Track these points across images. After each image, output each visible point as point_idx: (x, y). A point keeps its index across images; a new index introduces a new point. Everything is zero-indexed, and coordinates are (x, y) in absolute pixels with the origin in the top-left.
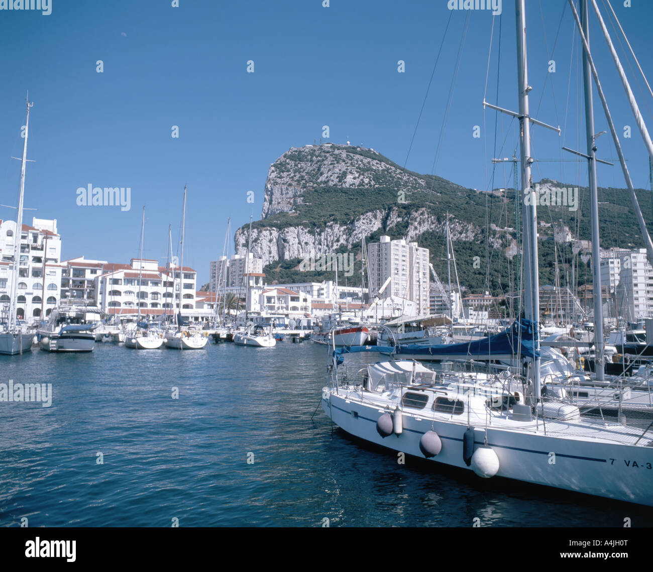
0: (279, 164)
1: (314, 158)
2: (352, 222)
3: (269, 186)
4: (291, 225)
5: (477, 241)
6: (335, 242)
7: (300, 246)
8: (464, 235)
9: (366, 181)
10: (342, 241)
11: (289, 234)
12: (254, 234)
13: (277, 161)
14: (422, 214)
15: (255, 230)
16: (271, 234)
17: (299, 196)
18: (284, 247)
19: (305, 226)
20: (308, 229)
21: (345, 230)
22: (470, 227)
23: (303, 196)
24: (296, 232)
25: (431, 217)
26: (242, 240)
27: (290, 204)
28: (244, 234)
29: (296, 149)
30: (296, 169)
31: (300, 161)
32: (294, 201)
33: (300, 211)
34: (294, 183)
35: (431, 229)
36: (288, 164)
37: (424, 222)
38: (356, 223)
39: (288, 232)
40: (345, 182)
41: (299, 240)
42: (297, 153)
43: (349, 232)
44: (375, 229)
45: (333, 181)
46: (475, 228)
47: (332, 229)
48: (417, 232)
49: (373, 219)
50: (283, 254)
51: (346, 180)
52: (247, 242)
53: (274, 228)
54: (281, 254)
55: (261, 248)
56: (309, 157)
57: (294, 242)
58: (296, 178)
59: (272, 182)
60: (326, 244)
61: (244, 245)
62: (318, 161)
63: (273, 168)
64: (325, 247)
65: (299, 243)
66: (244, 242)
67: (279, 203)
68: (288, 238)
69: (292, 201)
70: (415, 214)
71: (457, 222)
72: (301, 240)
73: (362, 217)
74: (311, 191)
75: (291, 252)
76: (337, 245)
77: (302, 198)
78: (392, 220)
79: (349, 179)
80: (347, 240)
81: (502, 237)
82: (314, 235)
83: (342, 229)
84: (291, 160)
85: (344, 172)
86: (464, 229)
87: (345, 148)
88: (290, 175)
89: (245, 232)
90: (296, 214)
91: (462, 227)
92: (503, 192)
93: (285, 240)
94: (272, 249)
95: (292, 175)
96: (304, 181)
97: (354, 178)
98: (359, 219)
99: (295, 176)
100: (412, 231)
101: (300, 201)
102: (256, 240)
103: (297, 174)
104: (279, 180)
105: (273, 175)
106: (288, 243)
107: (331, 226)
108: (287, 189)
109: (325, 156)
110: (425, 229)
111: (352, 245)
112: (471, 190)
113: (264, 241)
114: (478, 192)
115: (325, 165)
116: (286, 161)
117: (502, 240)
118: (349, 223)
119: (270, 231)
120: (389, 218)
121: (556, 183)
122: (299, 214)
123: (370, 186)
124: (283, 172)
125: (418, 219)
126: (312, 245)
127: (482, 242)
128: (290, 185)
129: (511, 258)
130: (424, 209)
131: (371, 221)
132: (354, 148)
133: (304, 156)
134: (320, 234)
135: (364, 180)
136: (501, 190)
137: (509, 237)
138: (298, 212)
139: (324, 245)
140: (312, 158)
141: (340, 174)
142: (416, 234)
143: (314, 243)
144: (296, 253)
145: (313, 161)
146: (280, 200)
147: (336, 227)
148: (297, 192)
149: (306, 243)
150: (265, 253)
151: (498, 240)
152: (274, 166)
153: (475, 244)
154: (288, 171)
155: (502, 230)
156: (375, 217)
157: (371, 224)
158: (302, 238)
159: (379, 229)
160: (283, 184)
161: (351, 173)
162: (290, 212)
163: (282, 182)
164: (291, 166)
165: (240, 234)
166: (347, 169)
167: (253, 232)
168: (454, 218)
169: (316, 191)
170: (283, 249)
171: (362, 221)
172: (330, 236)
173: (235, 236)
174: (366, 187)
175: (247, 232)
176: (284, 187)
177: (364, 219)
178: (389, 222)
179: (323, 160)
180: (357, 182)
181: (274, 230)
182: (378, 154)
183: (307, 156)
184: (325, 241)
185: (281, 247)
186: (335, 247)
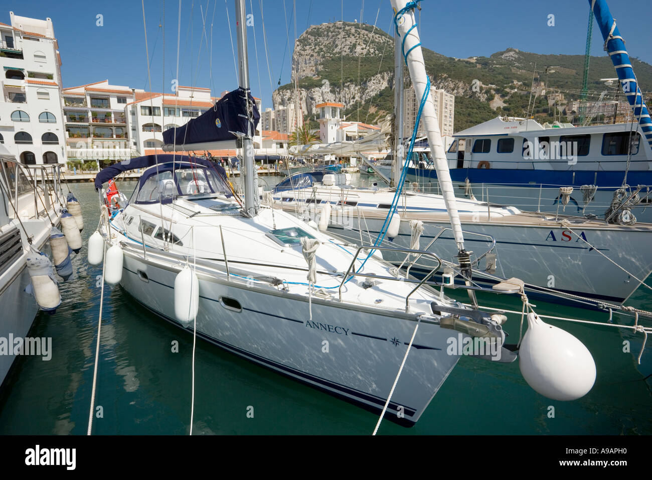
0: (302, 39)
1: (330, 34)
2: (365, 83)
3: (295, 57)
4: (316, 86)
5: (466, 96)
6: (352, 99)
8: (455, 91)
9: (372, 51)
10: (357, 98)
11: (316, 93)
12: (288, 94)
13: (301, 37)
15: (289, 91)
16: (301, 94)
17: (320, 65)
18: (312, 104)
20: (330, 89)
21: (359, 89)
22: (461, 84)
23: (323, 64)
24: (321, 92)
26: (278, 99)
27: (313, 71)
28: (280, 95)
29: (315, 27)
30: (316, 43)
31: (319, 36)
32: (316, 68)
33: (321, 75)
34: (315, 55)
36: (310, 39)
38: (368, 83)
39: (314, 92)
40: (355, 52)
41: (323, 98)
42: (316, 30)
43: (363, 90)
44: (383, 88)
45: (345, 51)
46: (465, 85)
47: (349, 89)
49: (382, 80)
50: (311, 110)
51: (356, 50)
52: (283, 100)
53: (303, 89)
54: (309, 109)
56: (326, 33)
57: (319, 100)
58: (316, 51)
59: (298, 54)
60: (344, 101)
61: (280, 104)
62: (333, 36)
63: (298, 43)
64: (344, 103)
65: (324, 101)
66: (281, 101)
67: (304, 71)
68: (314, 96)
69: (314, 68)
71: (451, 81)
72: (325, 99)
73: (373, 78)
74: (329, 60)
76: (353, 101)
77: (322, 66)
79: (358, 49)
80: (361, 97)
81: (487, 92)
82: (335, 94)
83: (357, 88)
84: (312, 35)
85: (354, 44)
86: (456, 86)
87: (354, 25)
88: (311, 48)
89: (281, 93)
90: (318, 78)
91: (454, 84)
92: (476, 59)
93: (312, 99)
94: (302, 106)
95: (313, 48)
96: (323, 53)
97: (362, 49)
98: (371, 80)
99: (315, 48)
101: (320, 68)
102: (289, 99)
103: (317, 47)
104: (302, 52)
105: (298, 48)
106: (315, 100)
107: (349, 86)
108: (310, 59)
109: (338, 32)
111: (365, 101)
112: (451, 59)
113: (296, 99)
114: (456, 60)
117: (487, 95)
118: (363, 84)
119: (300, 91)
121: (518, 51)
122: (321, 78)
123: (375, 55)
127: (471, 97)
128: (312, 56)
129: (495, 110)
131: (380, 81)
132: (361, 25)
134: (339, 93)
135: (370, 50)
136: (475, 58)
137: (493, 92)
138: (320, 76)
140: (328, 34)
141: (351, 45)
143: (335, 101)
145: (329, 36)
146: (304, 69)
147: (352, 87)
148: (317, 62)
149: (329, 101)
151: (484, 95)
152: (299, 41)
153: (464, 98)
154: (310, 45)
155: (486, 86)
156: (383, 78)
157: (379, 83)
158: (325, 97)
159: (386, 87)
160: (307, 55)
161: (359, 44)
162: (314, 77)
163: (306, 54)
165: (276, 95)
166: (356, 42)
167: (287, 92)
168: (448, 77)
169: (332, 60)
170: (310, 105)
171: (372, 81)
172: (348, 94)
174: (372, 55)
175: (283, 93)
176: (307, 58)
177: (374, 80)
179: (337, 35)
180: (365, 52)
181: (303, 90)
182: (379, 30)
183: (324, 32)
184: (344, 99)
185: (309, 104)
186: (352, 103)
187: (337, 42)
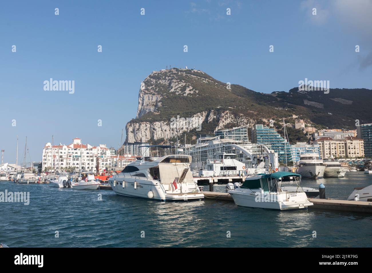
0: (147, 82)
1: (167, 78)
3: (141, 95)
4: (157, 121)
6: (181, 129)
7: (162, 132)
8: (248, 125)
9: (197, 92)
10: (185, 129)
12: (137, 126)
13: (145, 80)
14: (226, 114)
15: (138, 124)
16: (146, 126)
17: (160, 101)
18: (153, 133)
19: (165, 121)
20: (166, 123)
22: (252, 120)
24: (160, 124)
25: (231, 115)
26: (131, 129)
27: (154, 106)
29: (156, 72)
30: (156, 84)
31: (159, 80)
32: (156, 104)
33: (160, 111)
34: (156, 94)
35: (231, 121)
36: (152, 81)
37: (227, 118)
39: (155, 125)
40: (185, 93)
41: (162, 129)
42: (156, 75)
45: (178, 92)
46: (254, 121)
48: (224, 124)
49: (201, 117)
51: (185, 91)
52: (134, 130)
53: (148, 123)
54: (152, 136)
55: (141, 134)
56: (164, 77)
57: (159, 130)
58: (157, 90)
59: (143, 92)
60: (176, 131)
61: (132, 132)
62: (169, 79)
64: (176, 132)
65: (162, 130)
67: (147, 105)
68: (156, 128)
70: (223, 114)
71: (245, 118)
72: (163, 129)
73: (195, 115)
74: (166, 98)
75: (157, 135)
76: (182, 131)
77: (161, 103)
78: (211, 117)
79: (187, 91)
80: (187, 128)
82: (170, 126)
84: (154, 79)
85: (184, 86)
87: (185, 71)
88: (153, 88)
89: (132, 125)
90: (158, 113)
91: (247, 121)
92: (277, 94)
93: (154, 129)
94: (147, 134)
95: (155, 88)
96: (161, 92)
97: (190, 90)
98: (193, 117)
100: (221, 124)
102: (138, 129)
103: (157, 87)
104: (147, 92)
108: (152, 97)
109: (173, 76)
110: (228, 122)
111: (190, 131)
112: (259, 93)
113: (143, 130)
115: (173, 82)
116: (150, 80)
119: (146, 124)
120: (209, 116)
122: (160, 113)
123: (199, 95)
124: (149, 86)
125: (224, 117)
126: (168, 131)
128: (154, 94)
130: (228, 111)
132: (190, 71)
133: (161, 76)
137: (272, 126)
139: (175, 131)
140: (165, 78)
141: (182, 88)
142: (223, 125)
143: (169, 130)
144: (160, 136)
145: (166, 80)
146: (148, 103)
148: (158, 99)
149: (165, 130)
150: (143, 136)
152: (144, 83)
154: (152, 86)
155: (268, 121)
156: (202, 115)
158: (163, 128)
159: (204, 121)
160: (150, 94)
161: (189, 87)
162: (155, 112)
163: (149, 92)
164: (154, 82)
165: (129, 126)
166: (186, 85)
168: (243, 116)
169: (168, 98)
173: (126, 127)
174: (197, 96)
176: (150, 96)
177: (196, 117)
178: (209, 118)
179: (172, 79)
180: (192, 92)
181: (147, 123)
182: (204, 73)
183: (163, 76)
184: (176, 129)
185: (152, 133)
186: (181, 132)
187: (172, 85)
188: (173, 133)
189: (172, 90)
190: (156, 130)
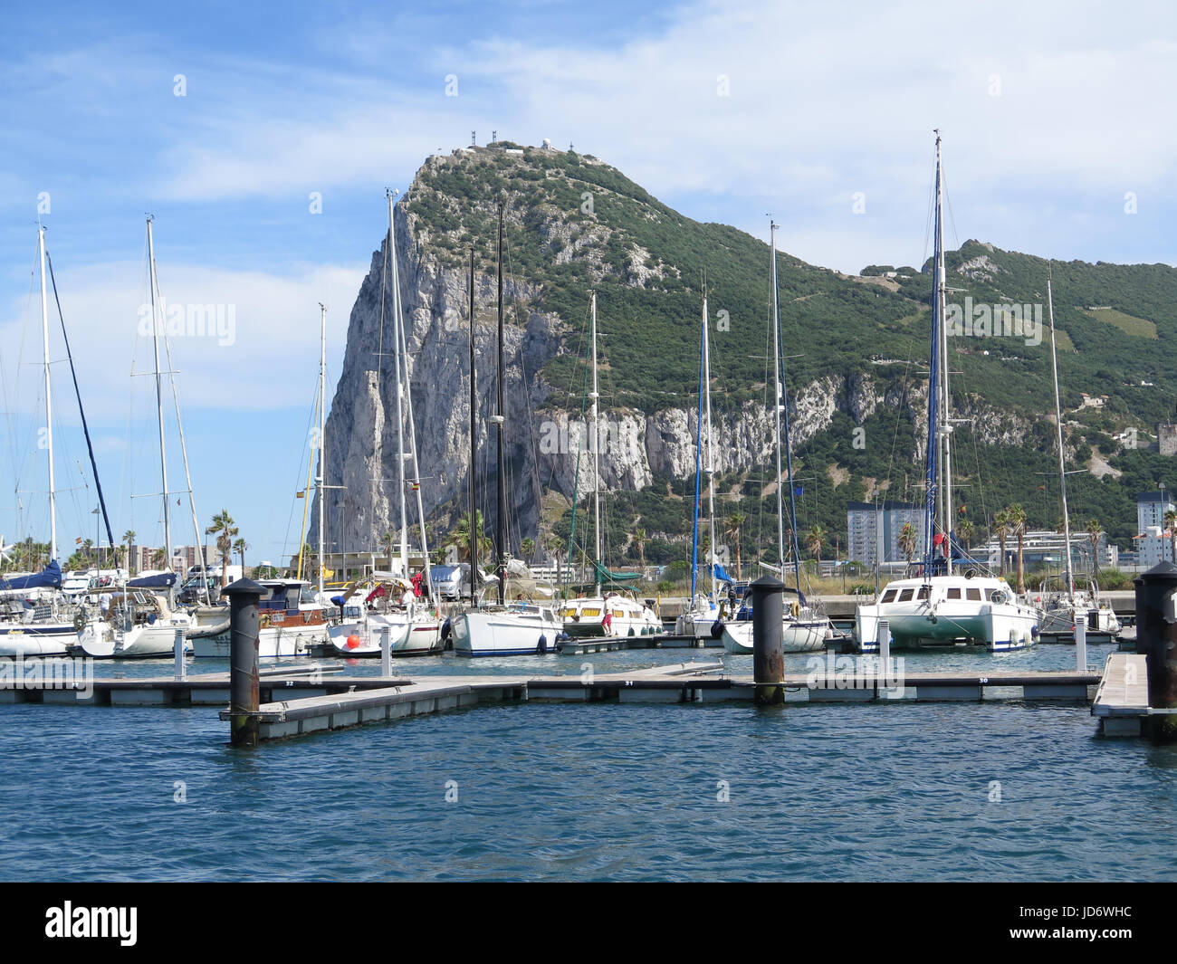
2: (788, 402)
4: (674, 405)
5: (1030, 448)
6: (765, 440)
7: (697, 448)
8: (1007, 435)
10: (776, 439)
11: (675, 424)
18: (666, 449)
21: (775, 417)
22: (1015, 420)
24: (686, 419)
38: (798, 403)
39: (670, 419)
41: (694, 435)
44: (829, 416)
45: (598, 267)
46: (1024, 422)
47: (754, 415)
49: (824, 396)
50: (667, 464)
53: (637, 410)
54: (654, 463)
55: (629, 453)
57: (687, 441)
60: (746, 445)
64: (745, 451)
65: (694, 442)
68: (674, 432)
70: (917, 394)
71: (992, 409)
73: (806, 390)
75: (683, 462)
76: (769, 447)
78: (868, 399)
79: (639, 266)
80: (785, 438)
81: (1075, 440)
82: (722, 427)
83: (771, 414)
85: (612, 243)
86: (1005, 423)
91: (1001, 419)
93: (667, 436)
97: (647, 265)
98: (803, 394)
107: (752, 408)
111: (794, 446)
113: (630, 438)
115: (552, 218)
116: (435, 196)
117: (1075, 447)
119: (634, 415)
124: (445, 229)
126: (718, 446)
127: (1040, 449)
129: (1102, 481)
131: (821, 398)
133: (471, 182)
134: (731, 425)
137: (1084, 440)
139: (743, 446)
141: (605, 248)
143: (720, 443)
144: (692, 465)
147: (762, 411)
149: (707, 442)
151: (1068, 447)
156: (826, 390)
157: (822, 404)
159: (835, 413)
161: (629, 247)
164: (455, 211)
166: (615, 236)
170: (662, 453)
171: (806, 398)
172: (753, 429)
177: (809, 395)
178: (860, 404)
181: (637, 413)
187: (551, 232)
188: (735, 456)
189: (564, 257)
190: (677, 441)
